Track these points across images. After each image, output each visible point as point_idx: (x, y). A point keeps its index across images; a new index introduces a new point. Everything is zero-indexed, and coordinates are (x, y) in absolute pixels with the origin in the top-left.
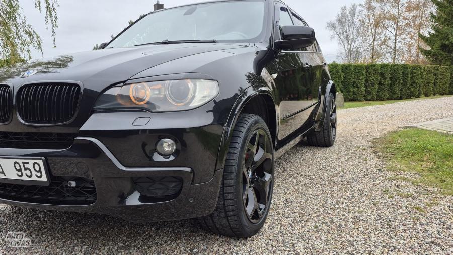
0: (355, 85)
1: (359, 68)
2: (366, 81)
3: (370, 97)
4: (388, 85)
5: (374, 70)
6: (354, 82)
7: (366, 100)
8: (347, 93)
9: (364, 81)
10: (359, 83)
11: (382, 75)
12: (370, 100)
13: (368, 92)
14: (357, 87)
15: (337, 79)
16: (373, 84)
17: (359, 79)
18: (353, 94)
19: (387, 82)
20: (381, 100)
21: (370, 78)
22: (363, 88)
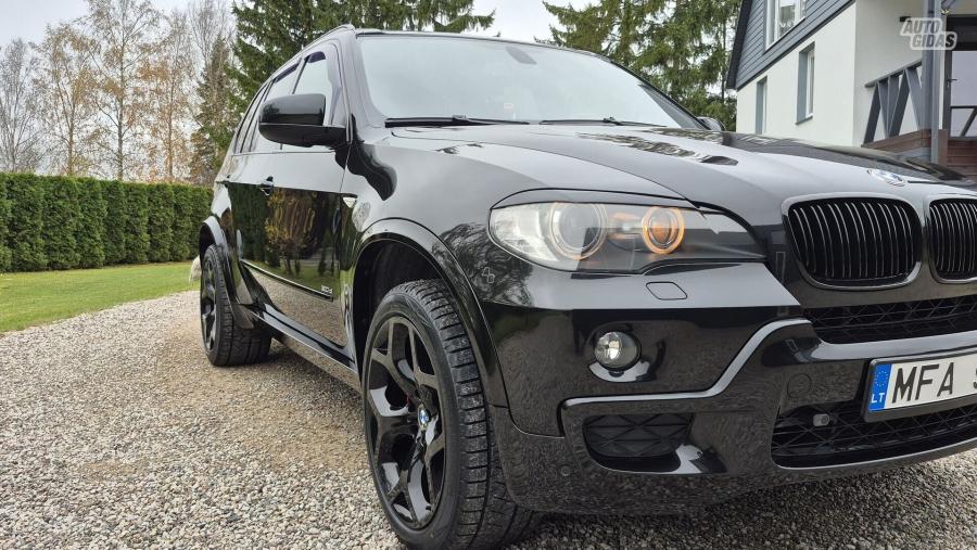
0: (131, 229)
1: (135, 192)
2: (150, 222)
3: (158, 255)
5: (164, 197)
6: (128, 222)
7: (152, 261)
8: (115, 247)
9: (146, 219)
10: (138, 224)
11: (177, 208)
12: (158, 261)
13: (155, 244)
14: (132, 233)
15: (96, 213)
16: (163, 228)
17: (138, 216)
18: (127, 248)
21: (157, 214)
22: (145, 236)
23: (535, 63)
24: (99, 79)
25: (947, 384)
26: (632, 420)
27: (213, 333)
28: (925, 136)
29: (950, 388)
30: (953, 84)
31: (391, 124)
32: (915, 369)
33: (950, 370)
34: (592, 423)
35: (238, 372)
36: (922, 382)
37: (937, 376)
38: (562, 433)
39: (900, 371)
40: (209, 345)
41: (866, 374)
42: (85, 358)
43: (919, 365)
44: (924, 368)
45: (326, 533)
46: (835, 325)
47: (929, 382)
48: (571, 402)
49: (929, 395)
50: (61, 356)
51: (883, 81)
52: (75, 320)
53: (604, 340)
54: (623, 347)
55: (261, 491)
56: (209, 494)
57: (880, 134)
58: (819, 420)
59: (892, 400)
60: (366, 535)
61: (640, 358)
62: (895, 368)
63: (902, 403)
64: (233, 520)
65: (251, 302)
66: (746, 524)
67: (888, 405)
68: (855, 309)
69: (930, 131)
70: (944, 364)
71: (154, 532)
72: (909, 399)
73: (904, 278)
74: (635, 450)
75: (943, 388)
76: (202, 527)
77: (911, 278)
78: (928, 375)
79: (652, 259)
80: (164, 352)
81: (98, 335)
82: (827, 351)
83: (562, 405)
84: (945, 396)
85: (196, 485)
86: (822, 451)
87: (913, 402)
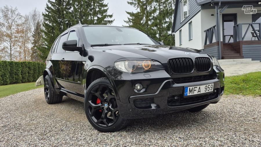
0: (16, 74)
1: (18, 64)
2: (22, 72)
3: (24, 81)
4: (32, 73)
5: (25, 65)
6: (16, 72)
7: (22, 82)
8: (12, 79)
10: (18, 73)
11: (29, 68)
12: (24, 82)
13: (23, 78)
15: (7, 70)
16: (25, 73)
17: (18, 70)
18: (16, 79)
19: (32, 72)
20: (29, 82)
21: (24, 70)
22: (21, 76)
23: (122, 31)
24: (5, 33)
26: (143, 100)
29: (200, 91)
30: (224, 30)
31: (92, 46)
32: (192, 88)
33: (200, 88)
34: (135, 101)
35: (55, 105)
36: (194, 90)
37: (197, 89)
38: (130, 103)
39: (190, 88)
40: (47, 99)
41: (183, 89)
42: (15, 104)
43: (193, 87)
44: (194, 88)
45: (83, 131)
46: (178, 81)
47: (196, 90)
48: (131, 97)
49: (196, 93)
50: (9, 104)
51: (208, 30)
52: (9, 96)
53: (136, 85)
54: (140, 86)
55: (67, 125)
56: (55, 126)
57: (208, 43)
58: (176, 98)
59: (189, 94)
60: (91, 131)
61: (143, 88)
62: (189, 88)
63: (191, 94)
64: (62, 130)
65: (58, 88)
66: (168, 124)
67: (188, 95)
68: (182, 78)
69: (219, 42)
70: (198, 87)
71: (46, 133)
72: (192, 93)
73: (191, 72)
74: (143, 105)
75: (198, 91)
76: (56, 132)
77: (192, 72)
79: (145, 70)
80: (35, 102)
81: (17, 99)
82: (176, 85)
83: (129, 98)
84: (199, 93)
85: (52, 125)
86: (177, 104)
87: (193, 94)
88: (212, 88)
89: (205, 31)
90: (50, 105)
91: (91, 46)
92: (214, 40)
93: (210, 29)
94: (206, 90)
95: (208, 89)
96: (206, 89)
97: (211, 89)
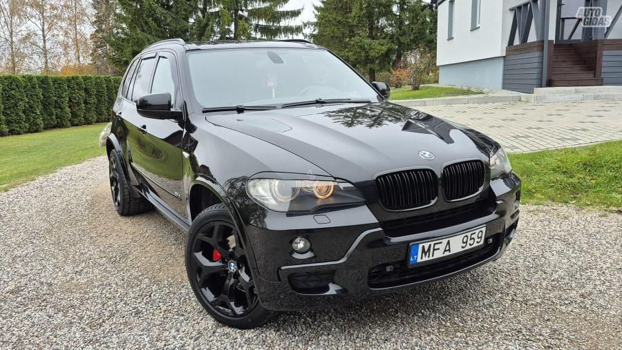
0: (58, 106)
1: (59, 82)
2: (70, 101)
3: (76, 121)
4: (94, 103)
5: (77, 84)
6: (56, 101)
7: (73, 125)
8: (49, 118)
9: (67, 99)
10: (62, 103)
11: (86, 90)
12: (77, 125)
13: (74, 115)
14: (59, 108)
15: (35, 97)
16: (78, 104)
17: (62, 97)
18: (57, 118)
19: (93, 100)
20: (89, 124)
21: (74, 95)
22: (68, 109)
23: (283, 62)
25: (447, 248)
26: (310, 274)
27: (119, 198)
28: (540, 44)
29: (449, 250)
30: (563, 7)
32: (430, 245)
33: (448, 243)
34: (292, 276)
35: (135, 220)
36: (434, 250)
37: (442, 247)
38: (280, 280)
39: (423, 247)
40: (117, 204)
41: (407, 248)
42: (48, 212)
43: (432, 243)
44: (435, 244)
45: (182, 318)
47: (438, 249)
48: (283, 268)
49: (439, 254)
50: (34, 211)
51: (519, 8)
52: (37, 182)
53: (298, 240)
54: (305, 245)
55: (150, 296)
56: (125, 299)
57: (517, 42)
58: (388, 269)
59: (420, 258)
60: (200, 318)
61: (311, 250)
62: (421, 246)
63: (425, 259)
64: (138, 313)
65: (138, 184)
67: (419, 260)
68: (408, 219)
69: (543, 41)
70: (445, 241)
71: (101, 321)
72: (429, 257)
73: (430, 203)
74: (312, 285)
75: (445, 251)
76: (123, 317)
77: (433, 202)
78: (437, 247)
80: (92, 204)
81: (52, 194)
82: (395, 240)
83: (279, 268)
84: (447, 254)
85: (119, 294)
86: (393, 279)
87: (431, 258)
88: (481, 237)
89: (511, 10)
90: (123, 220)
91: (204, 112)
92: (533, 37)
93: (526, 5)
94: (464, 245)
95: (472, 242)
96: (466, 242)
97: (479, 240)
